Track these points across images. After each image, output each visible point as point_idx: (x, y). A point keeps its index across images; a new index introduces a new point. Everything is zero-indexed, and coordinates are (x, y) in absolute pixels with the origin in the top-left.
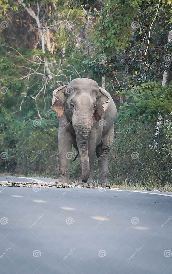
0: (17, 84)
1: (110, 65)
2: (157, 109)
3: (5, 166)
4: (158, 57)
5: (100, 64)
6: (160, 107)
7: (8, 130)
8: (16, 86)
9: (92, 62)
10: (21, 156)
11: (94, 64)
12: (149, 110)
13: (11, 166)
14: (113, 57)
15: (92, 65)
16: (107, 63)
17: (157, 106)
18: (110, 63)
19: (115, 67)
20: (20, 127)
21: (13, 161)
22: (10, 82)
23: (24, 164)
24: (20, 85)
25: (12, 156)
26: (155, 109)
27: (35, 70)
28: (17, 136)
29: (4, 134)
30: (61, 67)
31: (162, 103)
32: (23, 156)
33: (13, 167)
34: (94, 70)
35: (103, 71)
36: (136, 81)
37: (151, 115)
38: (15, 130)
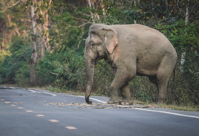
0: (76, 31)
1: (145, 13)
2: (187, 42)
3: (70, 85)
4: (184, 4)
5: (137, 12)
6: (190, 41)
7: (71, 61)
8: (76, 32)
9: (132, 11)
10: (80, 78)
11: (133, 12)
12: (181, 43)
13: (74, 84)
14: (146, 7)
15: (131, 12)
16: (142, 11)
17: (188, 40)
18: (144, 11)
19: (148, 14)
20: (79, 59)
21: (75, 81)
22: (72, 29)
23: (82, 83)
24: (78, 31)
25: (74, 78)
26: (186, 43)
27: (89, 21)
28: (77, 65)
29: (68, 64)
30: (106, 18)
31: (192, 38)
32: (82, 78)
33: (75, 85)
34: (133, 17)
35: (139, 17)
36: (167, 23)
37: (184, 46)
38: (76, 61)
